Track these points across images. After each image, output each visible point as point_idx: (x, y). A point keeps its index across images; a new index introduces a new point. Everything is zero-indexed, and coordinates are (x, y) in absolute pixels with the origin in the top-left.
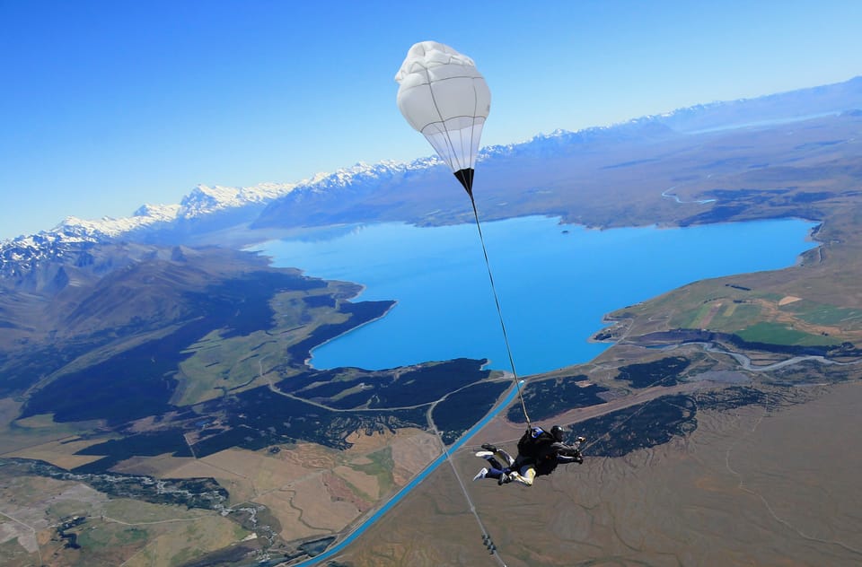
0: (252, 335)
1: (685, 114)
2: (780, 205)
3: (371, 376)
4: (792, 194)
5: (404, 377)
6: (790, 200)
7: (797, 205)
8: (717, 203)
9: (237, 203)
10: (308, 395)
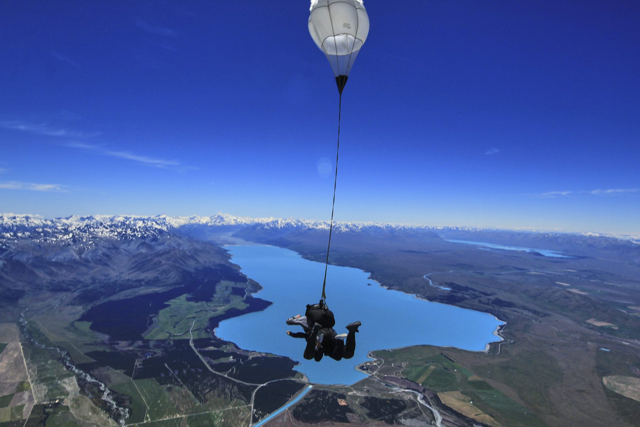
0: (199, 304)
1: (447, 231)
2: (484, 304)
3: (238, 353)
4: (492, 298)
5: (255, 359)
6: (491, 302)
7: (493, 307)
8: (451, 291)
9: (233, 223)
10: (205, 354)
